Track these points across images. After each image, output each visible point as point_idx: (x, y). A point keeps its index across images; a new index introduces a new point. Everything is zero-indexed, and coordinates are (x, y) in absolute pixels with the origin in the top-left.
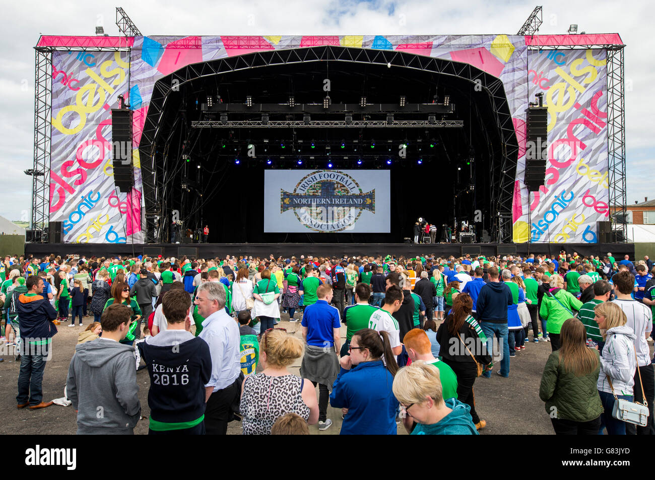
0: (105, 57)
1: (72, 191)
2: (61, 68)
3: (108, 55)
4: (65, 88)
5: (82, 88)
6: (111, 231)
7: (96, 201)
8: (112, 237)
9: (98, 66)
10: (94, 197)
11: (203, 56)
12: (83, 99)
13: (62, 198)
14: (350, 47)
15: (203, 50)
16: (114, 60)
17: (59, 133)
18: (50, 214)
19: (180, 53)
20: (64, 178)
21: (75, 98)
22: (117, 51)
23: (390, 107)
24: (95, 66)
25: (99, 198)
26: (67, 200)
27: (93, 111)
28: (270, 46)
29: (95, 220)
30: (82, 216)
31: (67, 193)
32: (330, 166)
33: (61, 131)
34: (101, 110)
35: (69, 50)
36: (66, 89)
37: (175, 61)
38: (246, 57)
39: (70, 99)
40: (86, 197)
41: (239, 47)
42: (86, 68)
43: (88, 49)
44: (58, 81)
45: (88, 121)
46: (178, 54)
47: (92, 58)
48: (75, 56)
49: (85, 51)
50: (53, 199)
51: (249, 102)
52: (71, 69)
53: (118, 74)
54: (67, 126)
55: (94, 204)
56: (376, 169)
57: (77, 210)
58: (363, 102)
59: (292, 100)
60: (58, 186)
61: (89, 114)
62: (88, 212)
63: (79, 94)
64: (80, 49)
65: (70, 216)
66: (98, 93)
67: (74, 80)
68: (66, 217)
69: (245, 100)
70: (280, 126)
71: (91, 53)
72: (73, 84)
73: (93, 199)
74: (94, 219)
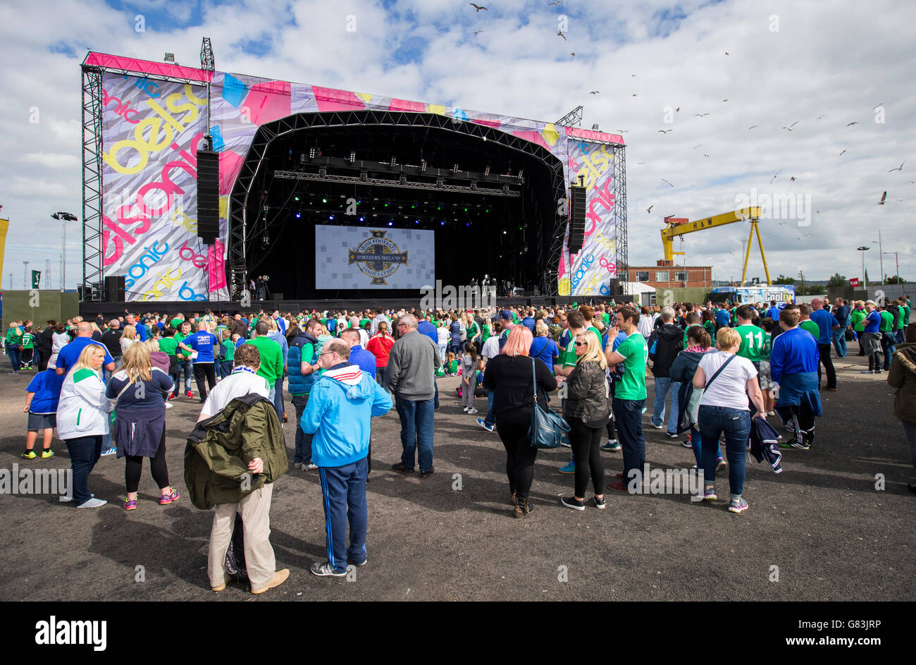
0: (172, 89)
1: (132, 241)
2: (115, 93)
3: (177, 87)
4: (119, 119)
5: (142, 122)
6: (184, 287)
7: (163, 253)
8: (187, 294)
9: (163, 98)
10: (160, 249)
11: (292, 104)
12: (144, 134)
13: (119, 248)
14: (439, 114)
15: (292, 97)
16: (184, 94)
17: (112, 171)
18: (104, 267)
19: (266, 97)
20: (121, 225)
21: (133, 132)
22: (188, 83)
23: (475, 175)
24: (160, 97)
25: (167, 250)
26: (125, 251)
27: (157, 150)
28: (360, 104)
29: (165, 275)
30: (146, 270)
31: (125, 243)
32: (390, 224)
33: (115, 169)
34: (168, 149)
35: (125, 74)
36: (121, 121)
37: (260, 104)
38: (342, 114)
39: (128, 132)
40: (149, 248)
41: (338, 101)
42: (148, 99)
43: (150, 76)
44: (110, 110)
45: (151, 160)
46: (263, 98)
47: (155, 87)
48: (133, 82)
49: (146, 78)
50: (107, 250)
51: (353, 158)
52: (128, 96)
53: (189, 111)
54: (124, 165)
55: (161, 256)
56: (422, 229)
57: (139, 263)
58: (456, 169)
59: (394, 160)
60: (113, 234)
61: (152, 152)
62: (152, 266)
63: (139, 127)
64: (141, 75)
65: (130, 269)
66: (163, 129)
67: (131, 110)
68: (124, 271)
69: (348, 156)
70: (346, 182)
71: (155, 82)
72: (130, 115)
73: (159, 251)
74: (162, 273)
